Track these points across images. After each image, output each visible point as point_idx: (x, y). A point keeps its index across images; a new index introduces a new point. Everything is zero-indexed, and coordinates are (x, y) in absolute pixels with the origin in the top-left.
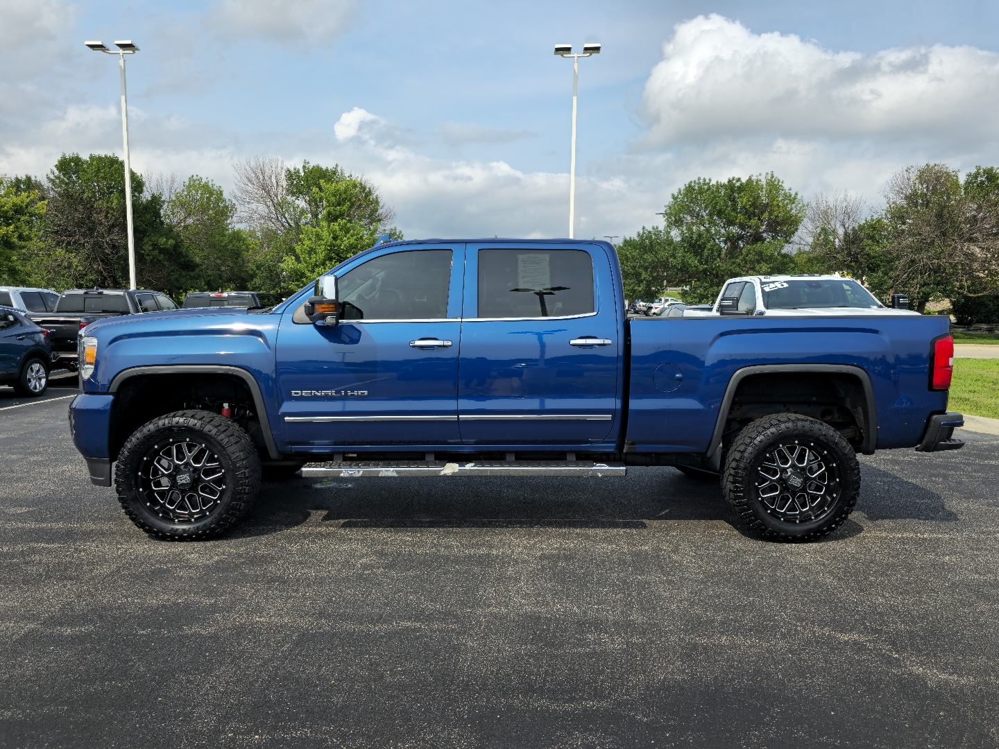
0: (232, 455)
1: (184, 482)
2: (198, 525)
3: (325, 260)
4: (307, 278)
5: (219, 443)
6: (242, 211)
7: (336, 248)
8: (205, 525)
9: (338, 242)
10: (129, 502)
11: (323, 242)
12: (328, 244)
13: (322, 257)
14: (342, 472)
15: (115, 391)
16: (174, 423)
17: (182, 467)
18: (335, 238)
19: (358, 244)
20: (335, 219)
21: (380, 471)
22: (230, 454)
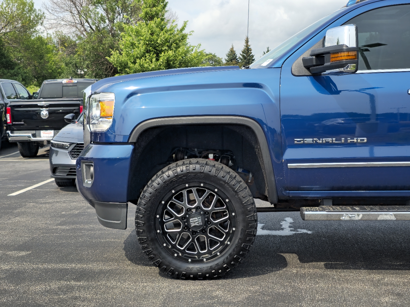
0: (243, 199)
1: (196, 224)
2: (209, 265)
3: (144, 53)
4: (129, 68)
5: (232, 188)
6: (49, 19)
7: (153, 43)
8: (217, 265)
9: (155, 37)
10: (148, 242)
11: (142, 38)
12: (148, 39)
13: (142, 51)
14: (342, 215)
15: (135, 141)
16: (191, 170)
17: (194, 211)
18: (152, 34)
19: (171, 38)
20: (152, 18)
21: (379, 215)
22: (241, 198)
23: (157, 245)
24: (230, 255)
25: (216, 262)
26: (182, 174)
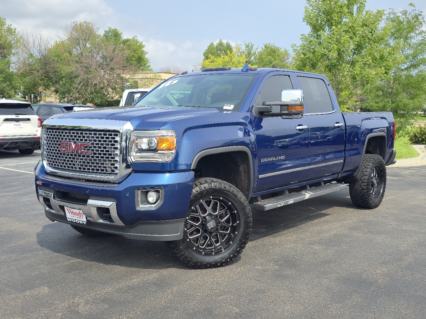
23: (190, 250)
24: (240, 241)
25: (232, 249)
26: (198, 194)
